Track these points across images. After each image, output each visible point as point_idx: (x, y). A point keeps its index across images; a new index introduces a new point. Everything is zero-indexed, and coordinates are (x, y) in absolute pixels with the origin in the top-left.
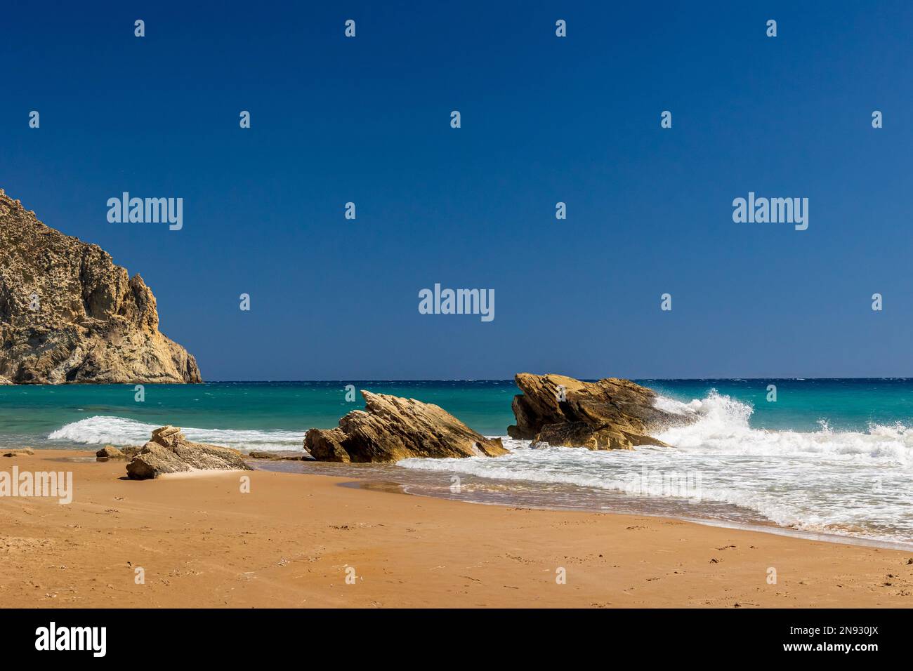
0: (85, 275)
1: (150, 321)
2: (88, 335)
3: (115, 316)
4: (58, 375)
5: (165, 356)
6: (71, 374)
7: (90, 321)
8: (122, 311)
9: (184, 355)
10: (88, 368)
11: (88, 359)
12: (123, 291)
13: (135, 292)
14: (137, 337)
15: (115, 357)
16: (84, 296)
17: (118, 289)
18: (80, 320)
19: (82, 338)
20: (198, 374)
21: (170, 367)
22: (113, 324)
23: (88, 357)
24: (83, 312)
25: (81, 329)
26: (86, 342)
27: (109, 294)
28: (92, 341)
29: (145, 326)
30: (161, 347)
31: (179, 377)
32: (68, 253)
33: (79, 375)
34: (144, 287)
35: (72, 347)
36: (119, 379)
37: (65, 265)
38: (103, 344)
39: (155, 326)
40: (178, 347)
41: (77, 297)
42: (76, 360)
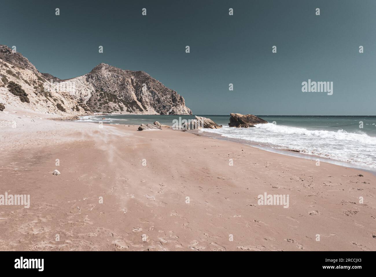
0: (172, 96)
1: (184, 104)
2: (173, 106)
3: (177, 103)
4: (168, 113)
5: (186, 110)
6: (170, 113)
7: (173, 104)
8: (179, 102)
9: (189, 110)
10: (173, 112)
11: (173, 111)
12: (179, 99)
13: (181, 99)
14: (181, 107)
15: (177, 110)
16: (172, 100)
17: (178, 98)
18: (171, 104)
19: (172, 107)
20: (192, 113)
21: (187, 112)
22: (177, 104)
23: (173, 110)
24: (172, 102)
25: (172, 105)
26: (172, 108)
27: (176, 99)
28: (173, 107)
29: (183, 105)
30: (185, 108)
31: (189, 114)
32: (169, 92)
33: (171, 113)
34: (182, 98)
35: (170, 108)
36: (178, 114)
37: (169, 94)
38: (175, 108)
39: (184, 105)
40: (189, 109)
41: (171, 100)
42: (171, 111)
